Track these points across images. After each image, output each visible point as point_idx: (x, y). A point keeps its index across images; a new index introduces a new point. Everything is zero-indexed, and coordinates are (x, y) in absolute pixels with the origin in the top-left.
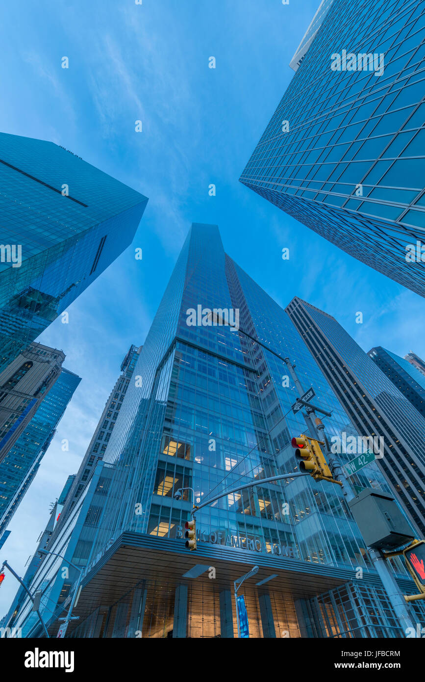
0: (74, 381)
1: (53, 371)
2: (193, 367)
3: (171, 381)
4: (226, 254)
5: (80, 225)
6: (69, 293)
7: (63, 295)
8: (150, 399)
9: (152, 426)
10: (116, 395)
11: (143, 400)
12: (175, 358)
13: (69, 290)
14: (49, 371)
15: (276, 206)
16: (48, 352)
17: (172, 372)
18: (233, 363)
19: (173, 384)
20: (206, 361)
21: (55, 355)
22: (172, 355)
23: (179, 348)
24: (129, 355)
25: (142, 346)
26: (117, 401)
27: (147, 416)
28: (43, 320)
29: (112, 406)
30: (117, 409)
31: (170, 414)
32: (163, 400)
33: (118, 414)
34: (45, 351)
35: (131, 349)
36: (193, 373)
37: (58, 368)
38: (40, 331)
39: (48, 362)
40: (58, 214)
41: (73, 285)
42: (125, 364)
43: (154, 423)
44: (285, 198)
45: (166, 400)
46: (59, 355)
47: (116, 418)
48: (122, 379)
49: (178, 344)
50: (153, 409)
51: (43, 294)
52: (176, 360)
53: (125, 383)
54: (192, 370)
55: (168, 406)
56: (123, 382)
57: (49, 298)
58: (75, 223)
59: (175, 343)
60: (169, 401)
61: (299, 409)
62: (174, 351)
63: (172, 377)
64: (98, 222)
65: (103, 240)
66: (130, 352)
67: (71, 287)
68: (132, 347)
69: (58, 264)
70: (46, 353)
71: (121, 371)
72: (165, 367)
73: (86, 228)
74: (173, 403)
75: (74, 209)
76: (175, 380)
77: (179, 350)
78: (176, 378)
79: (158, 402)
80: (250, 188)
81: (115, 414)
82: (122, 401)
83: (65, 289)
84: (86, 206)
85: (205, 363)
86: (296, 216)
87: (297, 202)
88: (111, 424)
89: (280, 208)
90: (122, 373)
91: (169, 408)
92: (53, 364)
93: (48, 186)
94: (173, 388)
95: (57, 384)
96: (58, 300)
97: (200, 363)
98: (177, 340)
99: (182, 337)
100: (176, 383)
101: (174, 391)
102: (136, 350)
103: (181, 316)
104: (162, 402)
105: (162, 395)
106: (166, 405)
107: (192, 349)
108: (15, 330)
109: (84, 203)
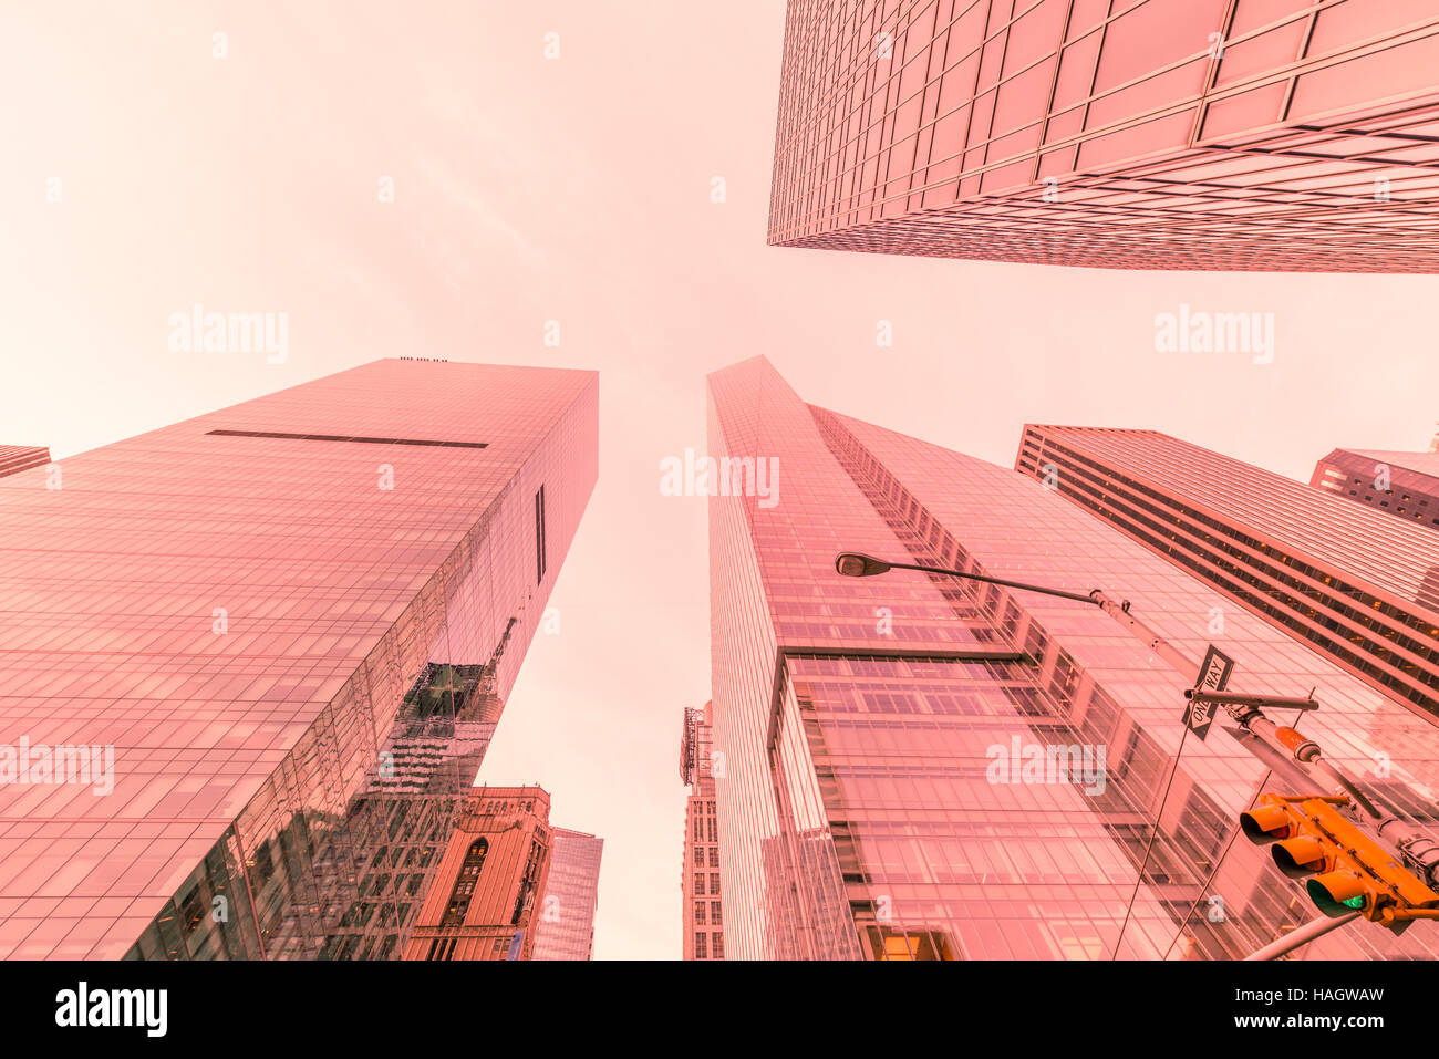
0: (590, 849)
1: (534, 843)
2: (854, 710)
3: (816, 767)
4: (810, 407)
5: (485, 489)
6: (509, 642)
7: (499, 652)
8: (784, 834)
9: (821, 910)
10: (697, 853)
11: (766, 843)
12: (799, 702)
13: (506, 636)
14: (526, 848)
15: (874, 251)
16: (509, 801)
17: (808, 739)
18: (950, 658)
19: (826, 774)
20: (878, 676)
21: (527, 801)
22: (788, 697)
23: (800, 674)
24: (688, 737)
25: (710, 702)
26: (707, 869)
27: (794, 884)
28: (478, 727)
29: (700, 888)
30: (712, 892)
31: (850, 858)
32: (816, 825)
33: (719, 904)
34: (502, 801)
35: (688, 720)
36: (860, 725)
37: (543, 833)
38: (478, 755)
39: (518, 825)
40: (438, 487)
41: (513, 620)
42: (688, 764)
43: (821, 898)
44: (888, 228)
45: (826, 824)
46: (533, 799)
47: (720, 916)
48: (696, 805)
49: (792, 664)
50: (803, 859)
51: (459, 669)
52: (806, 705)
53: (705, 816)
54: (855, 717)
55: (835, 838)
56: (701, 812)
57: (474, 671)
58: (474, 488)
59: (784, 664)
60: (832, 824)
61: (1206, 720)
62: (790, 684)
63: (812, 755)
64: (517, 466)
65: (540, 498)
66: (687, 729)
67: (509, 628)
68: (686, 713)
69: (467, 593)
70: (506, 804)
71: (686, 784)
72: (785, 734)
73: (498, 489)
74: (844, 825)
75: (463, 463)
76: (824, 761)
77: (802, 679)
78: (825, 753)
79: (807, 834)
80: (798, 246)
81: (713, 908)
82: (717, 866)
83: (500, 637)
84: (483, 446)
85: (880, 687)
87: (919, 223)
88: (714, 940)
89: (886, 252)
90: (689, 790)
91: (840, 844)
92: (528, 827)
93: (401, 442)
94: (828, 784)
95: (557, 870)
96: (492, 669)
97: (866, 692)
98: (785, 653)
99: (792, 642)
100: (830, 767)
101: (835, 791)
102: (700, 719)
103: (768, 593)
104: (816, 833)
105: (811, 814)
106: (829, 836)
107: (830, 662)
108: (430, 775)
109: (479, 441)
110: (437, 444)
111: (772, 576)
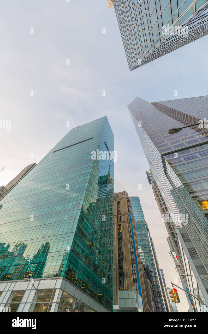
0: (137, 199)
2: (182, 161)
3: (177, 175)
4: (152, 103)
5: (96, 145)
6: (110, 170)
7: (109, 172)
8: (174, 188)
9: (186, 200)
10: (157, 195)
11: (170, 191)
12: (169, 164)
13: (109, 169)
14: (126, 201)
15: (155, 59)
17: (173, 170)
19: (179, 175)
20: (186, 154)
21: (123, 194)
22: (166, 163)
23: (167, 158)
24: (148, 176)
25: (150, 169)
26: (160, 198)
27: (179, 196)
28: (111, 184)
29: (159, 201)
30: (162, 201)
31: (190, 189)
32: (180, 185)
33: (164, 203)
34: (119, 195)
35: (147, 173)
36: (184, 164)
37: (128, 198)
38: (113, 189)
39: (123, 198)
40: (88, 148)
41: (109, 166)
42: (150, 181)
43: (185, 198)
44: (157, 50)
45: (182, 184)
46: (124, 193)
47: (165, 205)
48: (154, 187)
49: (165, 157)
50: (179, 192)
51: (104, 176)
52: (170, 164)
53: (156, 189)
54: (182, 163)
55: (185, 186)
56: (155, 188)
57: (106, 176)
58: (94, 146)
59: (163, 157)
60: (183, 184)
62: (166, 161)
63: (175, 173)
64: (99, 139)
65: (105, 143)
66: (147, 175)
67: (109, 167)
68: (146, 172)
69: (100, 163)
70: (120, 195)
71: (151, 184)
72: (168, 170)
73: (98, 145)
74: (186, 183)
75: (91, 142)
76: (178, 173)
77: (168, 159)
78: (178, 172)
79: (178, 187)
81: (163, 204)
82: (162, 196)
83: (108, 169)
84: (92, 138)
85: (187, 155)
86: (170, 50)
88: (165, 209)
89: (158, 57)
90: (152, 185)
91: (187, 187)
92: (125, 198)
93: (80, 143)
94: (180, 177)
95: (133, 204)
96: (109, 175)
97: (183, 157)
98: (162, 156)
99: (163, 153)
100: (180, 174)
101: (182, 178)
102: (149, 172)
103: (155, 145)
104: (181, 187)
105: (178, 183)
106: (184, 186)
108: (106, 193)
109: (91, 138)
110: (85, 141)
111: (155, 142)
